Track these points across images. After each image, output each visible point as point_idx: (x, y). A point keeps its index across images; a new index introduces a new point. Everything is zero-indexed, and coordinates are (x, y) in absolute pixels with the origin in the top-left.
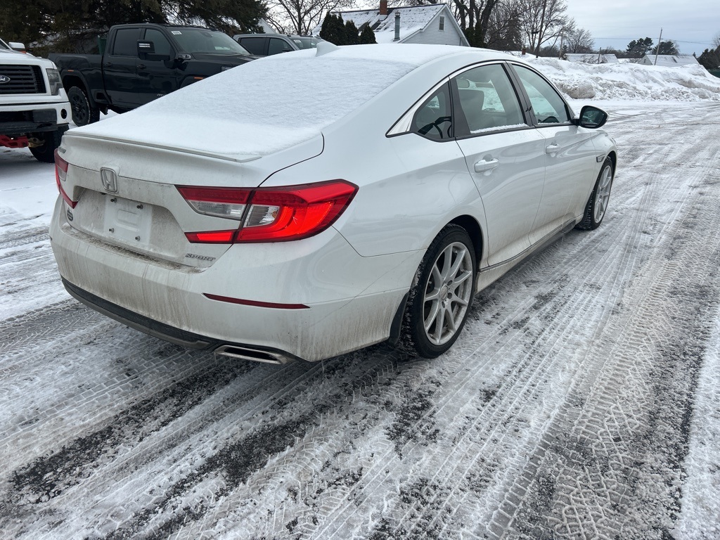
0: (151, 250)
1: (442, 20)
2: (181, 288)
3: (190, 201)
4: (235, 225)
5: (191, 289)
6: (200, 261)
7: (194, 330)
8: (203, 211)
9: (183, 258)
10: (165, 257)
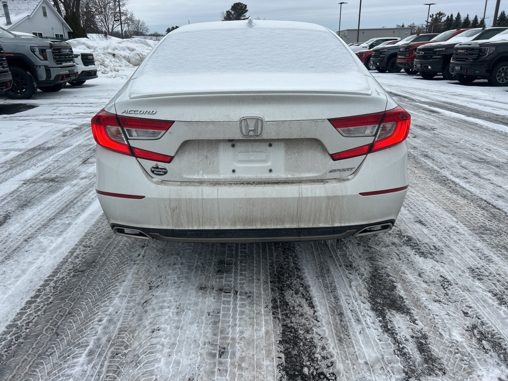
0: (289, 176)
1: (44, 8)
2: (341, 195)
3: (339, 129)
4: (370, 140)
5: (350, 193)
6: (342, 173)
7: (344, 224)
8: (349, 135)
9: (326, 174)
10: (306, 177)
